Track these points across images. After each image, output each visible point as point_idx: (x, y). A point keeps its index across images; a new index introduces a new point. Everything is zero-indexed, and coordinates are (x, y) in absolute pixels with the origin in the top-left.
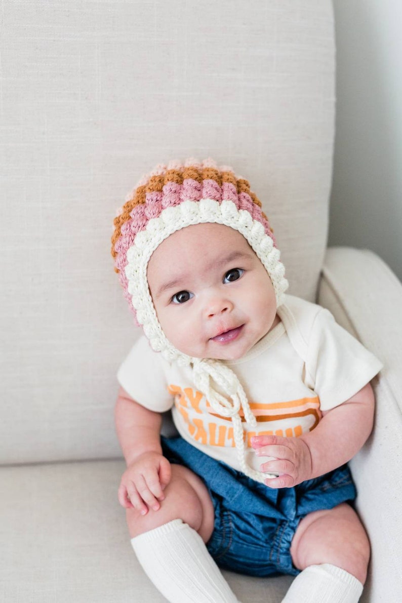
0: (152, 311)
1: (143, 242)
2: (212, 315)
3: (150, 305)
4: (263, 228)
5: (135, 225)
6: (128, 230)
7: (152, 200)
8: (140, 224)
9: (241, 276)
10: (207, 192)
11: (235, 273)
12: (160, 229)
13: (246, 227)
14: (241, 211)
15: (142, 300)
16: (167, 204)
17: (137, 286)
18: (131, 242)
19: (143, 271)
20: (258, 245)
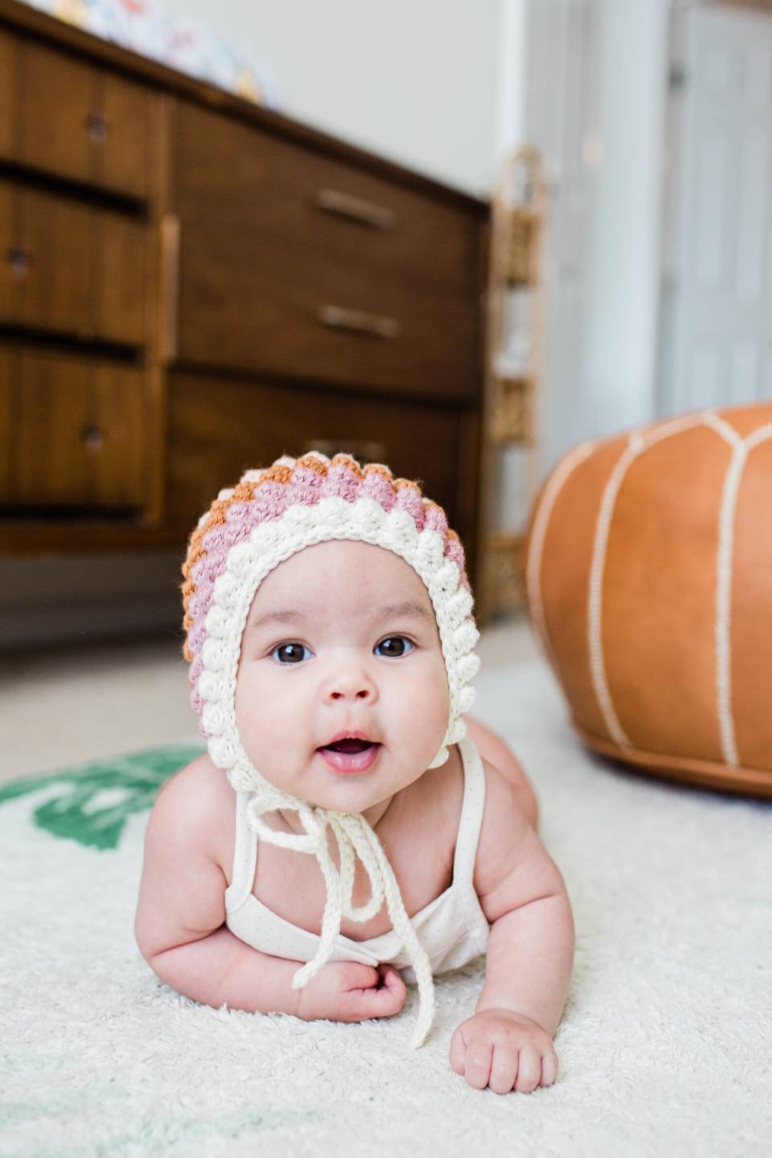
0: (229, 680)
1: (268, 539)
2: (336, 696)
3: (231, 666)
4: (469, 602)
5: (262, 509)
6: (242, 515)
7: (304, 481)
8: (272, 509)
9: (404, 654)
10: (406, 504)
11: (397, 645)
12: (307, 525)
13: (444, 589)
14: (447, 560)
15: (222, 651)
16: (332, 492)
17: (225, 621)
18: (242, 534)
19: (248, 593)
20: (451, 631)
